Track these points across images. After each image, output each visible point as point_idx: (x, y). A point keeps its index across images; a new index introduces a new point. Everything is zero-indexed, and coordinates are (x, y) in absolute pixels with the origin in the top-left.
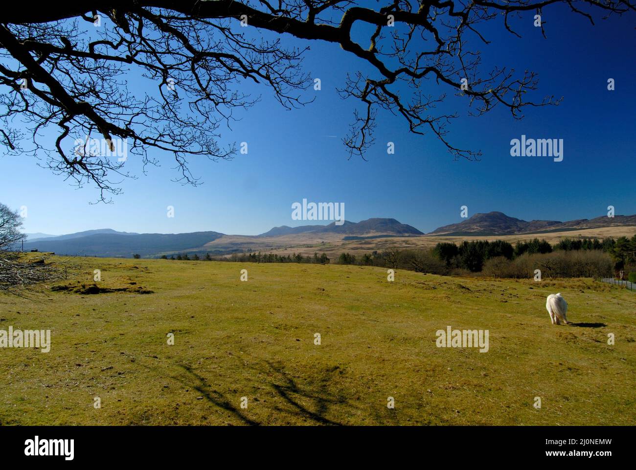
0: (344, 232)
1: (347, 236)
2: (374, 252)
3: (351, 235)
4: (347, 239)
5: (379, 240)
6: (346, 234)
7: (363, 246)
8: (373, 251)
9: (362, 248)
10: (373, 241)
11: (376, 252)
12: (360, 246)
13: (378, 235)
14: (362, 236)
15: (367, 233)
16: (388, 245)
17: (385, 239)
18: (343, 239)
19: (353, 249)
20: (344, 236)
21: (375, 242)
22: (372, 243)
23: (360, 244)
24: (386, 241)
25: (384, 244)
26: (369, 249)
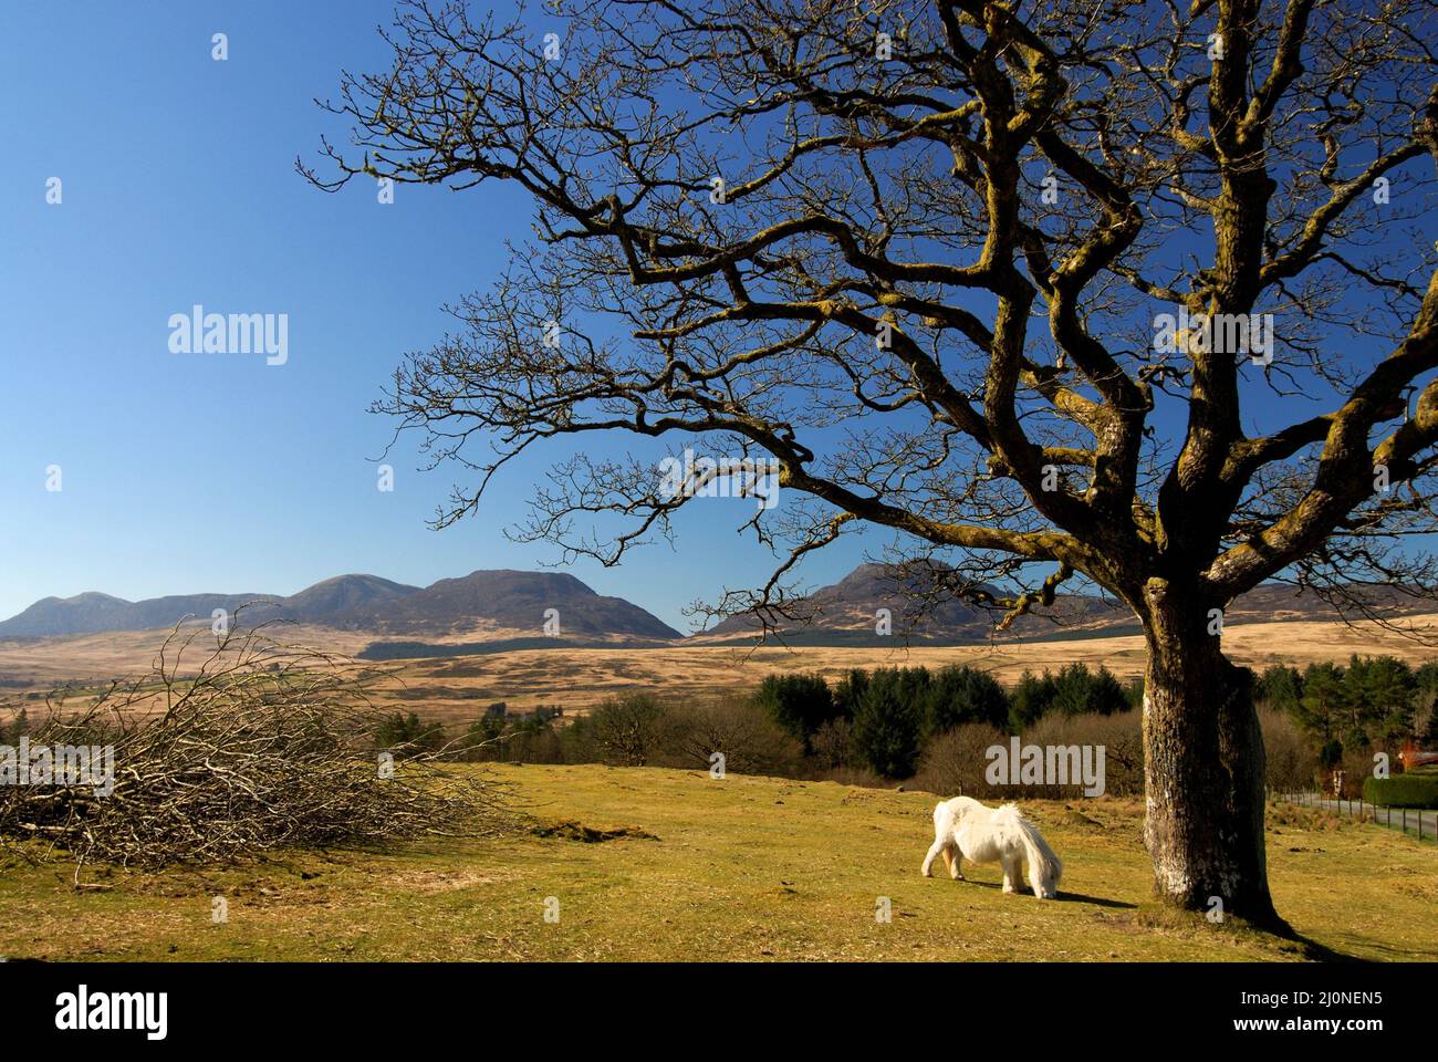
0: (366, 624)
1: (378, 639)
2: (493, 708)
3: (394, 638)
4: (374, 652)
5: (512, 657)
6: (376, 632)
7: (450, 683)
8: (488, 703)
9: (444, 692)
10: (488, 661)
11: (503, 705)
12: (436, 682)
13: (505, 638)
14: (441, 641)
15: (462, 629)
16: (548, 678)
17: (535, 654)
18: (361, 656)
19: (402, 694)
20: (362, 641)
21: (498, 665)
22: (485, 672)
23: (438, 674)
24: (541, 664)
25: (532, 674)
26: (472, 694)
